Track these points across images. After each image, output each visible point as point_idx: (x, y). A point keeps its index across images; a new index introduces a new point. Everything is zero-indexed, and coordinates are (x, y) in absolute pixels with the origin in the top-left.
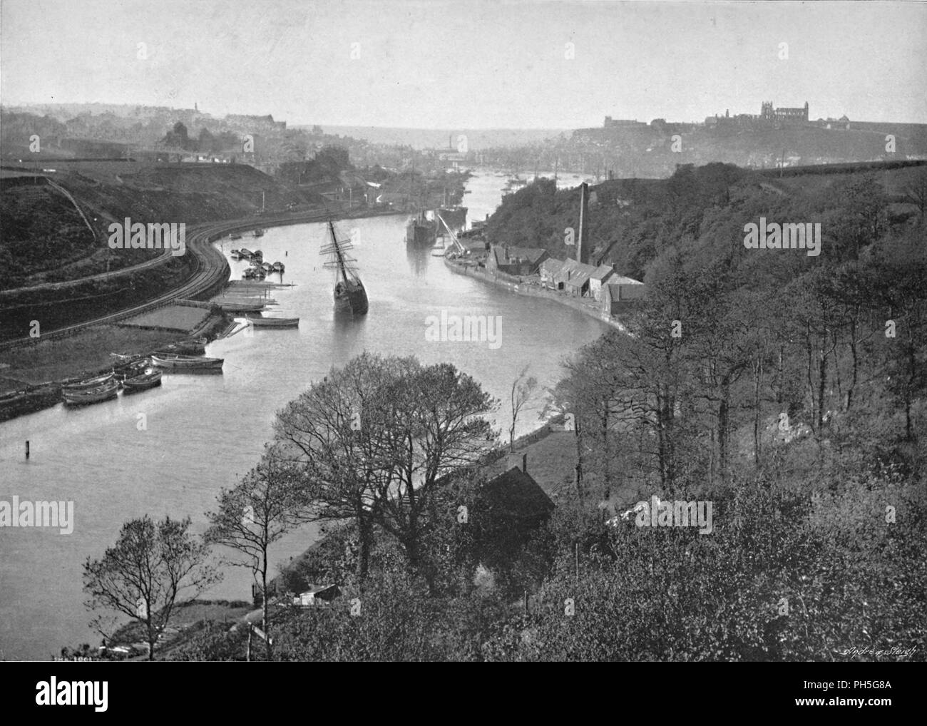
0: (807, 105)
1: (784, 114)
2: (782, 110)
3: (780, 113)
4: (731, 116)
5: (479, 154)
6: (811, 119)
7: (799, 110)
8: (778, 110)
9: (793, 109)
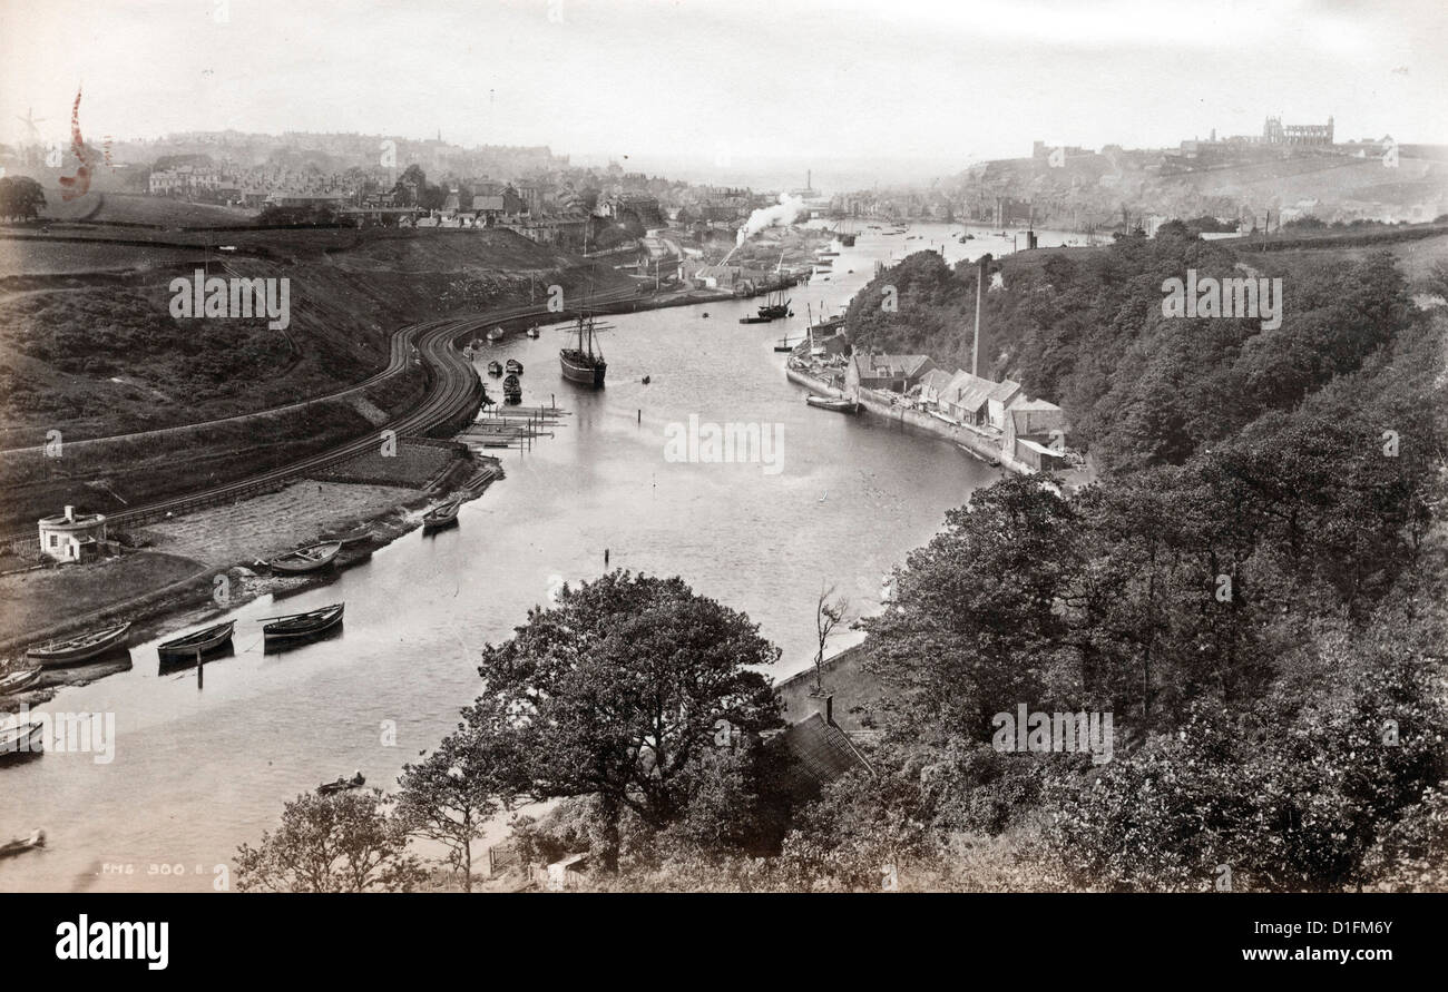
0: (1332, 120)
1: (1298, 134)
2: (1295, 129)
3: (1291, 133)
4: (1218, 139)
5: (850, 200)
6: (1337, 140)
7: (1319, 128)
8: (1289, 128)
9: (1312, 127)
